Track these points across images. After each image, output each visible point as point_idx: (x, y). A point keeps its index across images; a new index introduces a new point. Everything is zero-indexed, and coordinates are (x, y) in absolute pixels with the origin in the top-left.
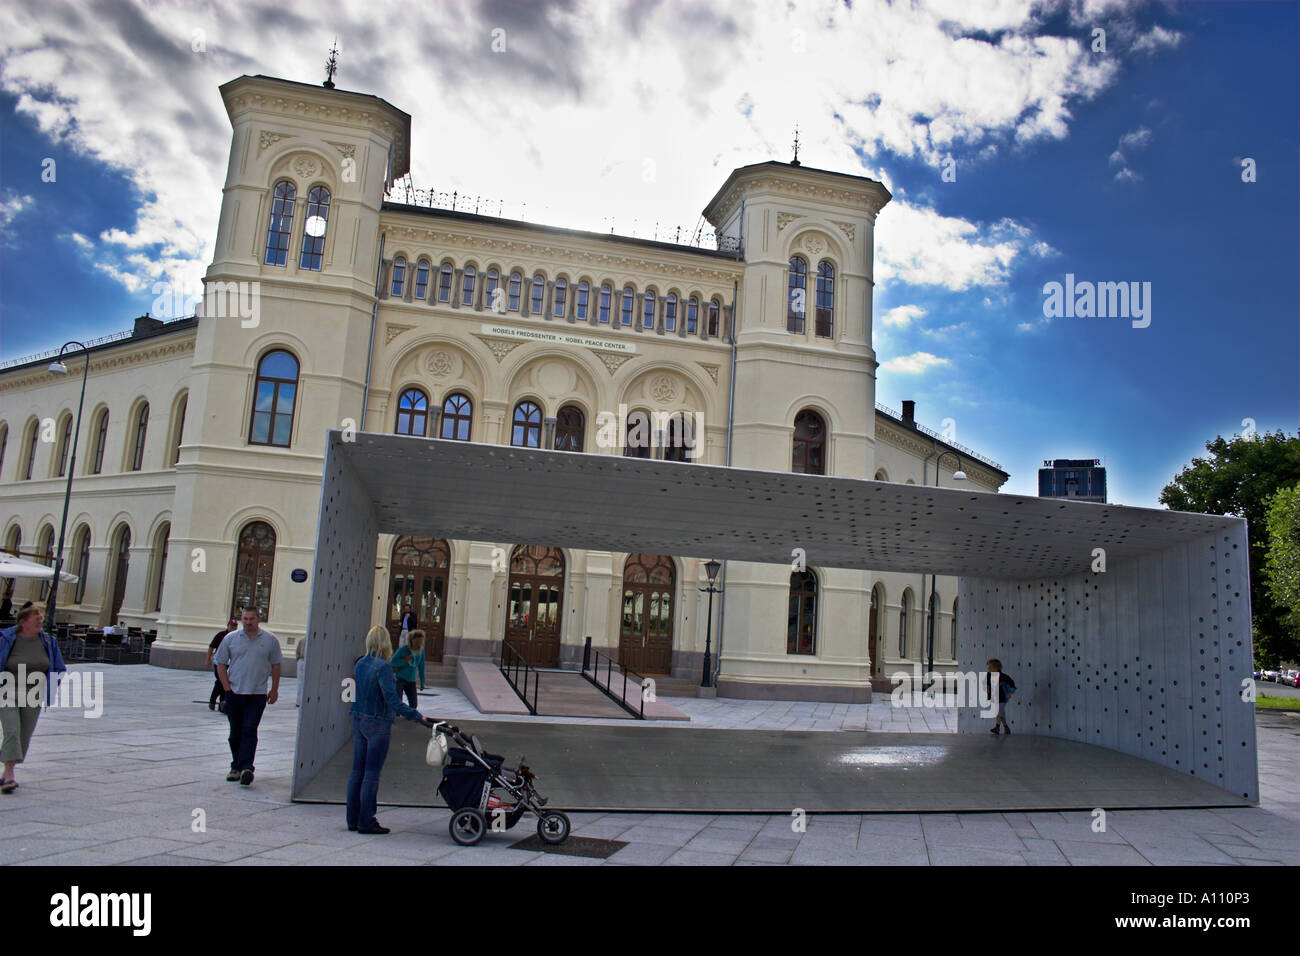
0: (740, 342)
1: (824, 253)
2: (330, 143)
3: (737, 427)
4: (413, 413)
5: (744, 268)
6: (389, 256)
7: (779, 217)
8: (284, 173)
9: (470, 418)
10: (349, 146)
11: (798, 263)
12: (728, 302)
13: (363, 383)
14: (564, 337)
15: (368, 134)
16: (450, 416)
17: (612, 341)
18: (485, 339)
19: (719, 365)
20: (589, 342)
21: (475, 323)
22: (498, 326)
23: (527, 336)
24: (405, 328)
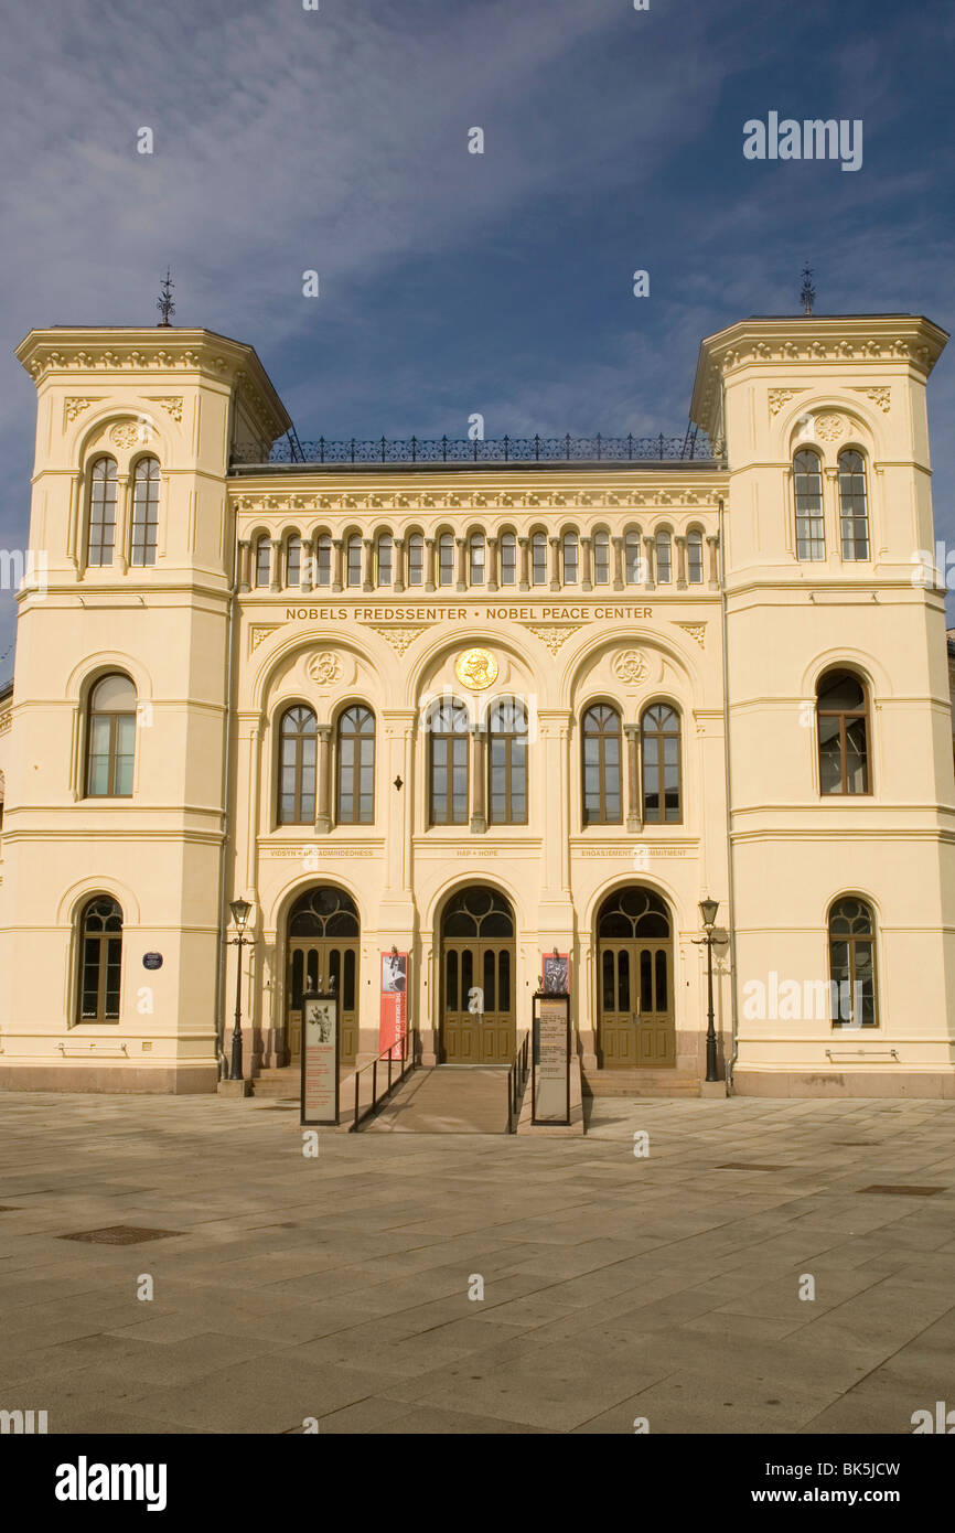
0: (731, 584)
1: (845, 437)
2: (153, 399)
3: (736, 705)
4: (301, 738)
5: (727, 479)
6: (244, 533)
7: (770, 397)
8: (99, 447)
9: (372, 737)
10: (175, 398)
11: (807, 456)
12: (710, 532)
13: (223, 705)
14: (482, 609)
15: (197, 379)
16: (348, 737)
17: (551, 608)
18: (379, 627)
19: (706, 623)
20: (519, 613)
21: (363, 608)
22: (394, 609)
23: (434, 617)
24: (274, 626)
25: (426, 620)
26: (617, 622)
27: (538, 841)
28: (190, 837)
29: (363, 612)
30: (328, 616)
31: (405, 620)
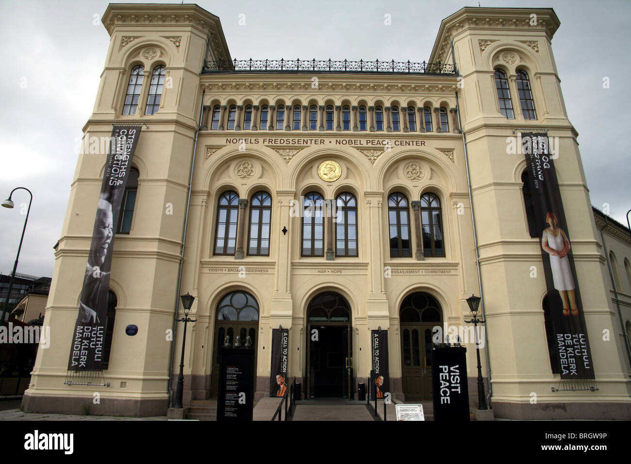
0: (466, 127)
1: (518, 62)
2: (167, 37)
3: (475, 189)
4: (229, 209)
6: (208, 102)
7: (480, 43)
8: (137, 59)
9: (270, 208)
10: (178, 37)
12: (452, 105)
13: (187, 184)
14: (333, 140)
15: (189, 29)
16: (256, 207)
17: (371, 140)
18: (276, 149)
19: (454, 149)
20: (353, 142)
21: (268, 138)
22: (285, 139)
23: (307, 143)
24: (219, 147)
25: (302, 145)
26: (407, 148)
27: (366, 265)
28: (160, 255)
29: (268, 141)
30: (249, 142)
31: (291, 144)
